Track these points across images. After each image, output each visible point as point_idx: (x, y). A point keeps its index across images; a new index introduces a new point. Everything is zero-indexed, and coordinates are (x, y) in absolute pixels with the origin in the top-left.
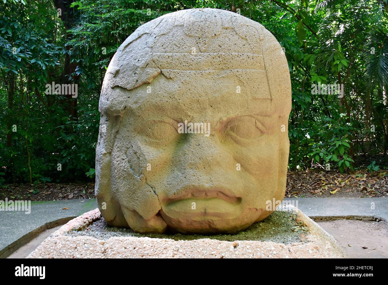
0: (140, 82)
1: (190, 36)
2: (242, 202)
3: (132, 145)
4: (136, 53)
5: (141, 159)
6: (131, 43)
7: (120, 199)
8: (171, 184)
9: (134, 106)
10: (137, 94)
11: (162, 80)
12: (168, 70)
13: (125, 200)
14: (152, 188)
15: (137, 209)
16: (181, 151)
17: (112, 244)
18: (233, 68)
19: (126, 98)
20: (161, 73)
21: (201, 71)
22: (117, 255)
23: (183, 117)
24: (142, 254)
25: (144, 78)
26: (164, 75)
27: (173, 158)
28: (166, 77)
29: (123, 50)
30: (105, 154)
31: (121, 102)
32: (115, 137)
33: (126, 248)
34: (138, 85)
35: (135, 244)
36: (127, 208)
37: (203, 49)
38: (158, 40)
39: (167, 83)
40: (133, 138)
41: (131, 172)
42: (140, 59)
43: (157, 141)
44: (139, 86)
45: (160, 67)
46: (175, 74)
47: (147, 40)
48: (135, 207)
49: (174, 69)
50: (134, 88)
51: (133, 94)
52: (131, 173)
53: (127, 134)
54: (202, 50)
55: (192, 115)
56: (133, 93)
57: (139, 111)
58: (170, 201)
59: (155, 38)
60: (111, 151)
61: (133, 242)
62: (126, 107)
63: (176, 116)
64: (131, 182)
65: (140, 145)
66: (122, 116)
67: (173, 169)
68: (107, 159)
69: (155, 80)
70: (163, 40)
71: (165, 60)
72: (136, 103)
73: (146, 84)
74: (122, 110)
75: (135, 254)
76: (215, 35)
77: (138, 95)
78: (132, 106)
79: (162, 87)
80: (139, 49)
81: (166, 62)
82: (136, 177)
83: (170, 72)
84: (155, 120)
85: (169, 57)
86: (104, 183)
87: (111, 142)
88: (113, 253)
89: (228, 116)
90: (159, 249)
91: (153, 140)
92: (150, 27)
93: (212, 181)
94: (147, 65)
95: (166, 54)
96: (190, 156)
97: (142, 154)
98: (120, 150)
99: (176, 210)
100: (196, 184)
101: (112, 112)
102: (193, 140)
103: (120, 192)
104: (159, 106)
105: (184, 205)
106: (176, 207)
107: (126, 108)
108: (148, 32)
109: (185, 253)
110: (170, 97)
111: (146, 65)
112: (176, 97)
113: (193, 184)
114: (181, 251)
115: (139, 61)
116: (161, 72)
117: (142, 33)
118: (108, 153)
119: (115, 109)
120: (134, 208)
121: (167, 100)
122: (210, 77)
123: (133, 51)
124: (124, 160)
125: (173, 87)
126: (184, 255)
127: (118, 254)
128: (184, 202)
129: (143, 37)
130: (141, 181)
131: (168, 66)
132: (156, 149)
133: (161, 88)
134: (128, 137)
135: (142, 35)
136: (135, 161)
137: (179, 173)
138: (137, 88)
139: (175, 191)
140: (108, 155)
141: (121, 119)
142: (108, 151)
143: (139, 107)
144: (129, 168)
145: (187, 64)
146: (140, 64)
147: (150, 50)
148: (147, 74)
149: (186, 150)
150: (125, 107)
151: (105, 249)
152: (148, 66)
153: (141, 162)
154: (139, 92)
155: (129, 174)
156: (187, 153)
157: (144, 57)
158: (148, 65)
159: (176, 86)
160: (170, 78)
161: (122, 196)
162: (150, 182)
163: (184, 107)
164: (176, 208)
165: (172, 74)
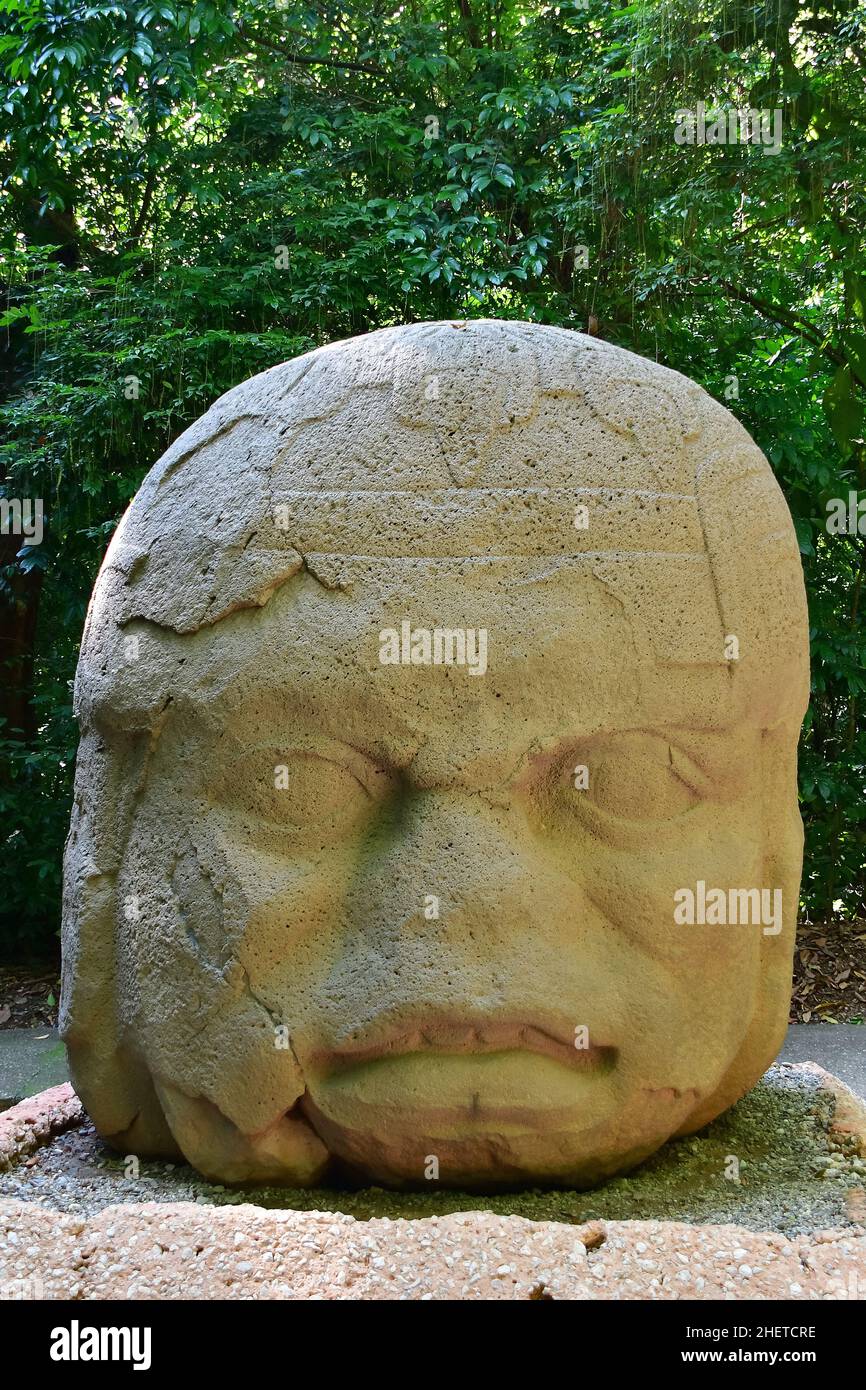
0: (223, 604)
1: (416, 426)
2: (619, 1066)
3: (195, 845)
4: (212, 490)
5: (227, 898)
6: (190, 454)
7: (148, 1052)
8: (343, 997)
9: (202, 697)
10: (213, 651)
11: (308, 595)
12: (332, 556)
13: (167, 1058)
14: (270, 1012)
15: (213, 1093)
16: (382, 870)
17: (110, 1232)
18: (582, 545)
19: (171, 664)
20: (305, 569)
21: (459, 560)
22: (130, 1277)
23: (386, 738)
24: (229, 1276)
25: (239, 588)
26: (314, 575)
27: (352, 895)
28: (322, 583)
29: (163, 481)
30: (94, 878)
31: (154, 682)
32: (131, 814)
33: (167, 1250)
34: (217, 613)
35: (199, 1231)
36: (175, 1088)
37: (465, 473)
38: (292, 440)
39: (326, 607)
40: (196, 819)
41: (191, 947)
42: (226, 516)
43: (289, 831)
44: (222, 620)
45: (299, 545)
46: (358, 571)
47: (254, 443)
48: (206, 1083)
49: (354, 553)
50: (202, 627)
51: (197, 649)
52: (189, 954)
53: (177, 802)
54: (461, 480)
55: (422, 728)
56: (198, 645)
57: (221, 715)
58: (340, 1064)
59: (282, 433)
60: (116, 865)
61: (193, 1224)
62: (171, 699)
63: (362, 734)
64: (190, 986)
65: (224, 846)
66: (156, 732)
67: (349, 936)
68: (101, 897)
69: (280, 594)
70: (311, 440)
71: (317, 519)
72: (209, 682)
73: (248, 609)
74: (155, 709)
75: (198, 1274)
76: (512, 420)
77: (218, 653)
78: (192, 696)
79: (307, 621)
80: (223, 475)
81: (324, 526)
82: (209, 968)
83: (339, 563)
84: (281, 749)
85: (333, 506)
86: (89, 989)
87: (116, 834)
88: (115, 1267)
89: (564, 733)
90: (294, 1253)
91: (275, 827)
92: (265, 391)
93: (499, 986)
94: (250, 539)
95: (322, 495)
96: (417, 887)
97: (232, 879)
98: (151, 864)
99: (363, 1100)
100: (438, 999)
101: (121, 716)
102: (426, 825)
103: (151, 1024)
104: (295, 695)
105: (393, 1077)
106: (363, 1086)
107: (171, 703)
108: (254, 411)
109: (393, 1269)
110: (340, 661)
111: (246, 537)
112: (360, 660)
113: (428, 996)
114: (379, 1261)
115: (219, 521)
116: (305, 562)
117: (234, 416)
118: (105, 874)
119: (129, 706)
120: (202, 1089)
121: (325, 670)
122: (491, 581)
123: (200, 485)
124: (163, 901)
125: (342, 619)
126: (392, 1278)
127: (136, 1273)
128: (394, 1066)
129: (236, 432)
130: (226, 984)
131: (330, 541)
132: (284, 861)
133: (302, 625)
134: (180, 814)
135: (235, 422)
136: (204, 907)
137: (373, 956)
138: (211, 626)
139: (359, 1024)
140: (104, 882)
141: (153, 745)
142: (106, 868)
143: (221, 698)
144: (183, 932)
145: (404, 534)
146: (224, 534)
147: (261, 479)
148: (249, 573)
149: (400, 866)
150: (166, 698)
151: (86, 1253)
152: (252, 542)
153: (229, 912)
154: (221, 640)
155: (181, 957)
156: (405, 876)
157: (237, 508)
158: (256, 537)
159: (362, 618)
160: (340, 588)
161: (157, 1040)
162: (264, 987)
163: (391, 701)
164: (365, 1090)
165: (347, 571)
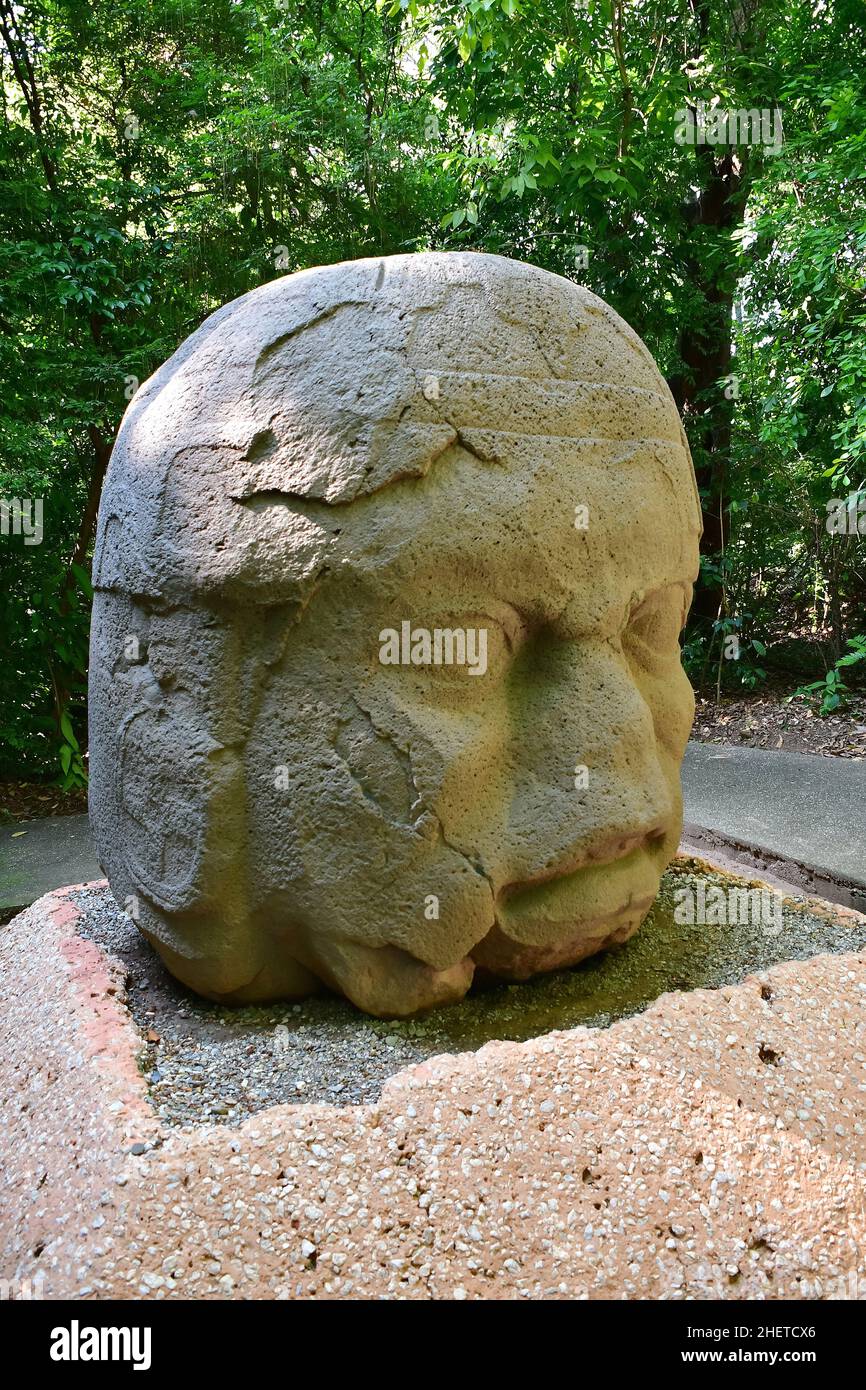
0: (382, 474)
1: (514, 323)
3: (366, 709)
4: (338, 368)
5: (415, 756)
6: (288, 336)
8: (533, 832)
9: (368, 565)
10: (375, 520)
11: (467, 466)
12: (484, 431)
13: (343, 916)
14: (466, 856)
15: (407, 941)
16: (546, 714)
17: (411, 1112)
18: (644, 433)
19: (323, 535)
20: (460, 442)
21: (575, 439)
22: (456, 1153)
23: (543, 596)
24: (538, 1121)
25: (401, 459)
26: (470, 448)
27: (516, 739)
28: (478, 456)
29: (259, 362)
30: (216, 754)
31: (304, 554)
32: (262, 685)
33: (470, 1113)
34: (377, 484)
35: (490, 1085)
36: (355, 942)
37: (560, 366)
38: (414, 325)
39: (486, 477)
40: (362, 684)
41: (374, 809)
42: (365, 391)
43: (459, 687)
44: (380, 490)
45: (452, 419)
46: (508, 446)
47: (371, 326)
48: (398, 933)
49: (500, 429)
50: (357, 498)
51: (355, 519)
52: (371, 815)
53: (334, 670)
54: (559, 373)
55: (570, 587)
56: (355, 517)
57: (392, 583)
59: (401, 318)
60: (243, 737)
61: (480, 1079)
62: (328, 569)
63: (524, 594)
64: (374, 845)
65: (404, 708)
66: (305, 603)
67: (519, 776)
68: (229, 770)
69: (437, 466)
70: (432, 325)
71: (464, 397)
72: (375, 550)
73: (410, 479)
74: (307, 581)
75: (513, 1128)
76: (578, 325)
77: (383, 523)
78: (356, 565)
79: (472, 490)
80: (345, 354)
81: (471, 403)
82: (397, 824)
83: (490, 438)
84: (455, 611)
85: (474, 385)
86: (222, 861)
87: (240, 707)
88: (437, 1149)
89: (648, 587)
91: (446, 685)
93: (650, 801)
94: (403, 412)
95: (464, 375)
96: (585, 725)
97: (422, 738)
98: (303, 733)
99: (553, 919)
100: (620, 821)
101: (259, 590)
102: (579, 671)
103: (318, 886)
104: (469, 559)
105: (576, 894)
106: (549, 907)
107: (328, 573)
108: (355, 297)
109: (659, 1067)
110: (507, 527)
111: (400, 410)
112: (525, 525)
113: (612, 820)
114: (644, 1062)
115: (360, 395)
116: (459, 436)
117: (332, 302)
118: (228, 747)
119: (269, 578)
120: (391, 939)
121: (495, 536)
122: (597, 458)
123: (317, 364)
124: (328, 767)
125: (508, 488)
126: (662, 1075)
127: (458, 1147)
128: (573, 885)
129: (340, 316)
130: (420, 837)
131: (478, 418)
132: (457, 716)
133: (467, 493)
134: (340, 680)
135: (336, 308)
136: (386, 767)
137: (552, 792)
138: (368, 495)
139: (554, 854)
140: (228, 755)
141: (299, 616)
142: (229, 741)
143: (392, 566)
144: (360, 794)
145: (534, 415)
146: (373, 408)
147: (398, 358)
148: (411, 444)
149: (566, 710)
150: (320, 568)
151: (400, 1143)
152: (406, 416)
153: (420, 770)
154: (384, 509)
155: (363, 819)
156: (571, 716)
157: (380, 384)
158: (410, 411)
159: (521, 488)
160: (495, 460)
161: (329, 900)
162: (458, 835)
163: (551, 563)
164: (552, 911)
165: (500, 445)
